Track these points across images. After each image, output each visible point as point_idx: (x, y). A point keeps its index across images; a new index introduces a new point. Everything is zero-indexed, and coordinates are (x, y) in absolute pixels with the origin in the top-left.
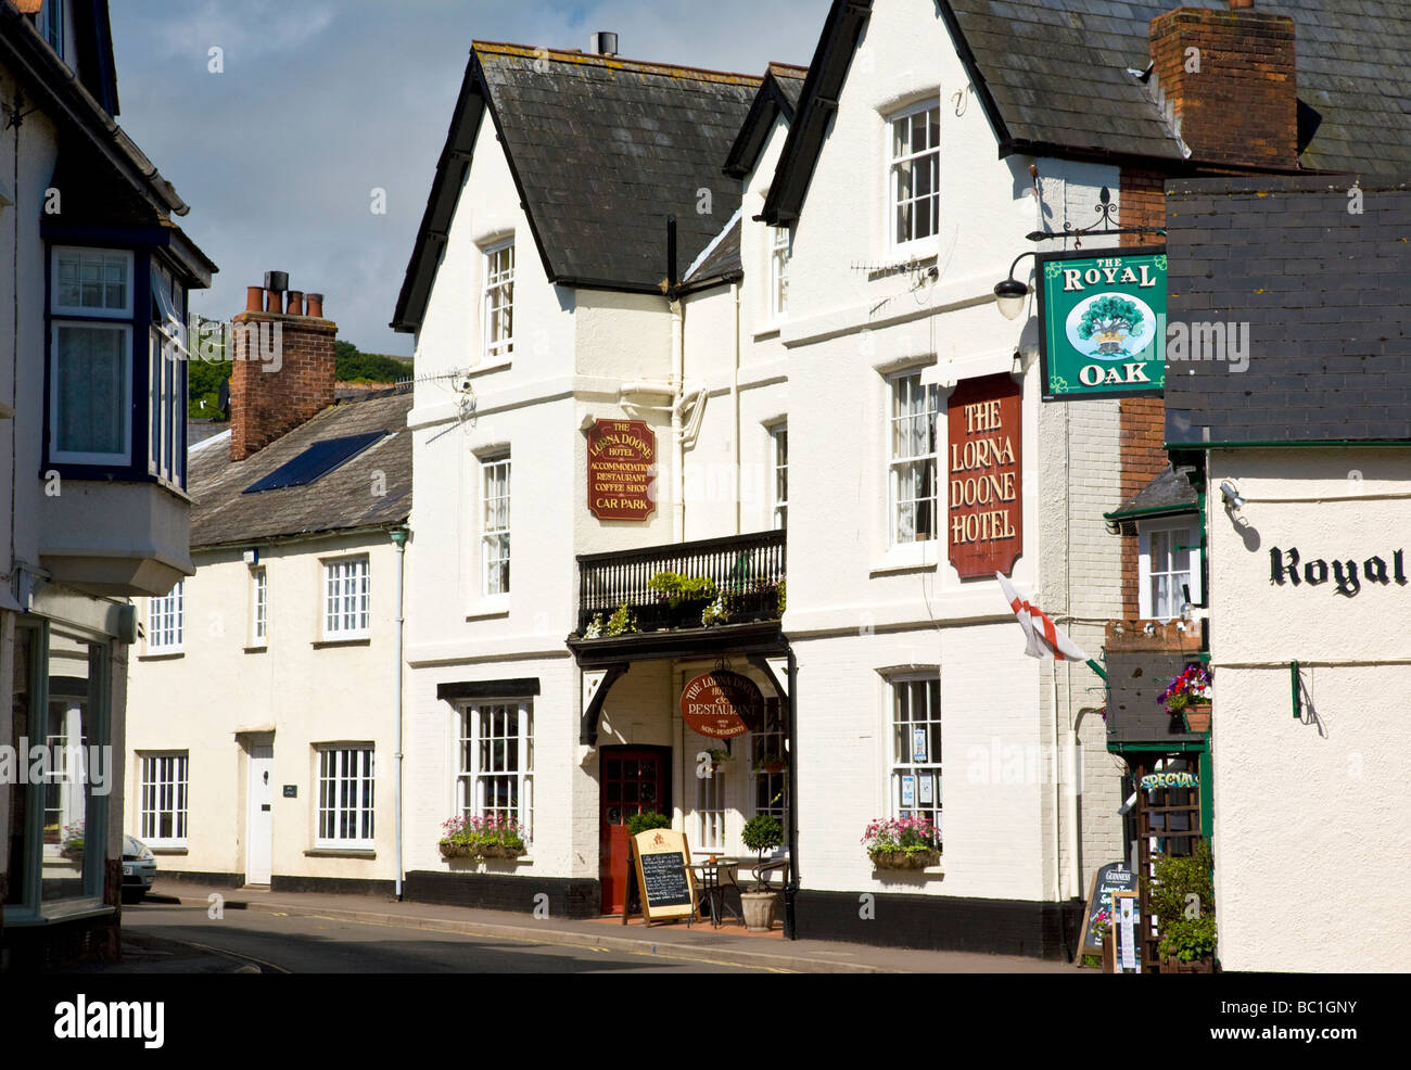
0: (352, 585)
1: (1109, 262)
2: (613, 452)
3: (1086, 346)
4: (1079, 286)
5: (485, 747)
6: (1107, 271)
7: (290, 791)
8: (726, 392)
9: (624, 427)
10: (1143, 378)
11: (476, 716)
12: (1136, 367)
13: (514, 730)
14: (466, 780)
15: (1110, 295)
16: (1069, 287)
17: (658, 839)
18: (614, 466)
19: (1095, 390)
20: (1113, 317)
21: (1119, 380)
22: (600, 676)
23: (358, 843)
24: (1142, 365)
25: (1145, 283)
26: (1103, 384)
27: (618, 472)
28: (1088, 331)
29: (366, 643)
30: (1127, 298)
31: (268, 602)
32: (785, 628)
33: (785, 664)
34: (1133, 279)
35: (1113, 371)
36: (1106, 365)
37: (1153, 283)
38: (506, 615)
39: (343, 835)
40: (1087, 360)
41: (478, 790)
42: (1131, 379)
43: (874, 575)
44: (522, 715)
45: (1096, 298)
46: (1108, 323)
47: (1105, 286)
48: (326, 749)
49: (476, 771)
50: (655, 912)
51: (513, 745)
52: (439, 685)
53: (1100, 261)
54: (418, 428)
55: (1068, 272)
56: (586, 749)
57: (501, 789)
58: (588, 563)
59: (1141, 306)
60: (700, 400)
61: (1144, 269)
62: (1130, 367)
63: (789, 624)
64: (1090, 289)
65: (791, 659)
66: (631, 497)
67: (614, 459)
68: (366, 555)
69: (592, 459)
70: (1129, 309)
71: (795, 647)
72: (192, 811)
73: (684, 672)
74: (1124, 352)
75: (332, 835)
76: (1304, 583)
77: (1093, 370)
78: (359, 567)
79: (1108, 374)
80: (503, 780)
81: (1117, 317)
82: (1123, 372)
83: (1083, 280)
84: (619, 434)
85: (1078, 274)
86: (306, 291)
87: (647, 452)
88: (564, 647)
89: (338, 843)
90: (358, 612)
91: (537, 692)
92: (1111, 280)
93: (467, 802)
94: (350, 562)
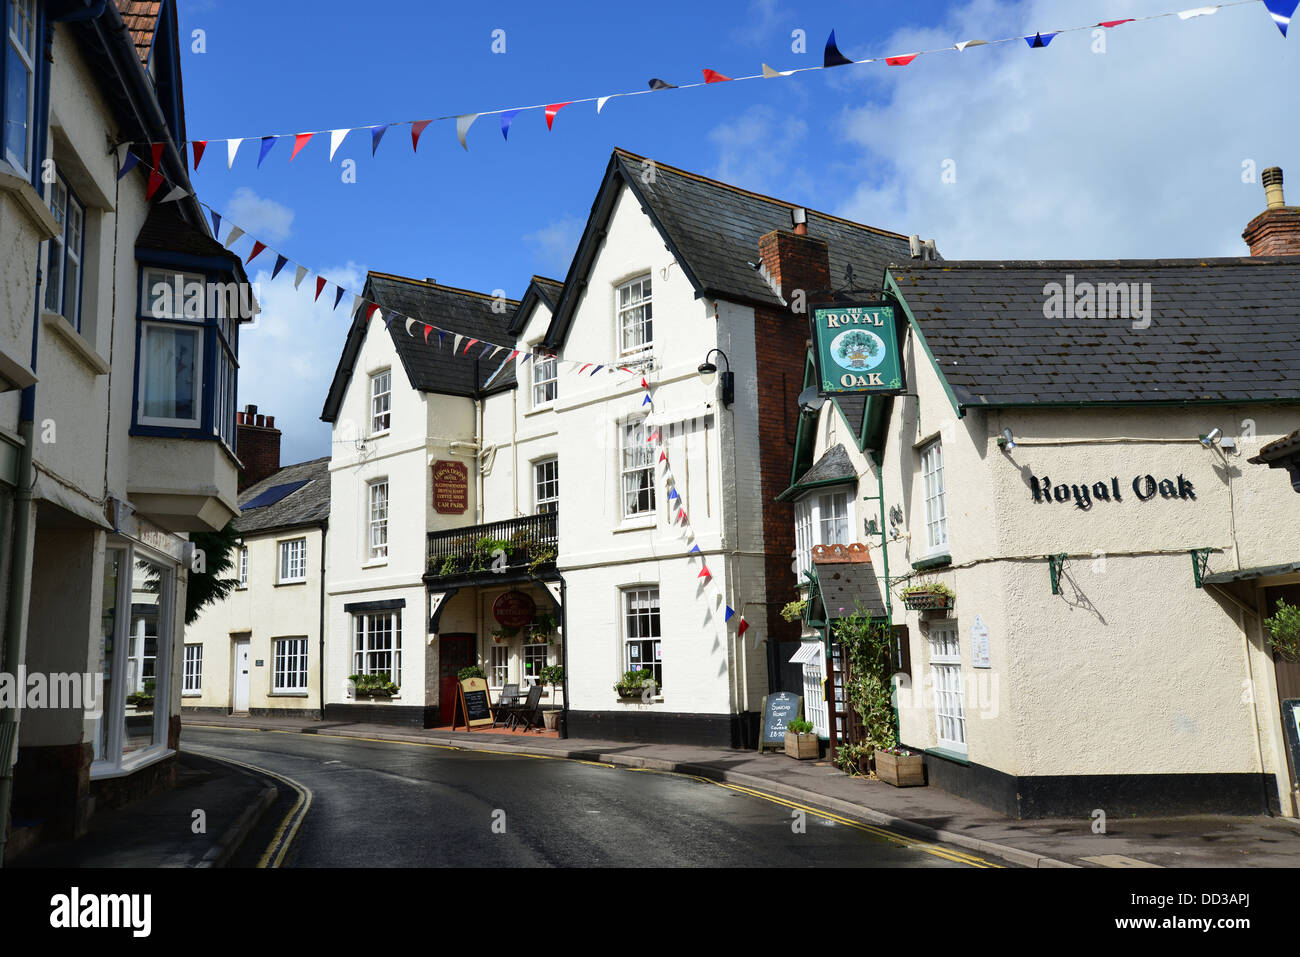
0: (295, 554)
1: (854, 310)
2: (446, 478)
3: (844, 362)
4: (837, 325)
5: (371, 637)
6: (853, 316)
7: (260, 663)
8: (509, 445)
9: (452, 465)
10: (880, 382)
11: (366, 619)
12: (875, 376)
13: (389, 626)
14: (361, 655)
15: (856, 331)
16: (831, 325)
17: (473, 683)
18: (446, 485)
19: (851, 390)
20: (860, 344)
21: (865, 384)
22: (441, 596)
23: (298, 689)
24: (878, 374)
25: (877, 324)
26: (856, 386)
27: (449, 488)
28: (845, 353)
29: (304, 583)
30: (867, 332)
31: (248, 565)
32: (558, 566)
33: (558, 585)
34: (870, 321)
35: (861, 378)
36: (857, 375)
37: (882, 323)
38: (386, 565)
39: (289, 686)
40: (844, 371)
41: (366, 661)
42: (872, 383)
43: (615, 533)
44: (394, 618)
45: (848, 332)
46: (856, 348)
47: (854, 325)
48: (279, 641)
49: (365, 650)
50: (473, 723)
51: (389, 636)
52: (345, 605)
53: (849, 310)
54: (333, 471)
55: (830, 316)
56: (432, 636)
57: (381, 660)
58: (432, 536)
59: (875, 338)
60: (492, 452)
61: (876, 315)
62: (871, 375)
63: (560, 563)
64: (843, 327)
65: (563, 582)
66: (456, 501)
67: (447, 482)
68: (304, 538)
69: (435, 481)
70: (868, 340)
71: (564, 575)
72: (204, 675)
73: (483, 594)
74: (867, 366)
75: (282, 686)
76: (1054, 501)
77: (848, 377)
78: (300, 544)
79: (858, 380)
80: (382, 654)
81: (861, 344)
82: (867, 378)
83: (839, 321)
84: (450, 468)
85: (836, 317)
86: (266, 415)
87: (464, 478)
88: (421, 581)
89: (286, 690)
90: (299, 568)
91: (404, 606)
92: (856, 322)
93: (361, 666)
94: (294, 542)
